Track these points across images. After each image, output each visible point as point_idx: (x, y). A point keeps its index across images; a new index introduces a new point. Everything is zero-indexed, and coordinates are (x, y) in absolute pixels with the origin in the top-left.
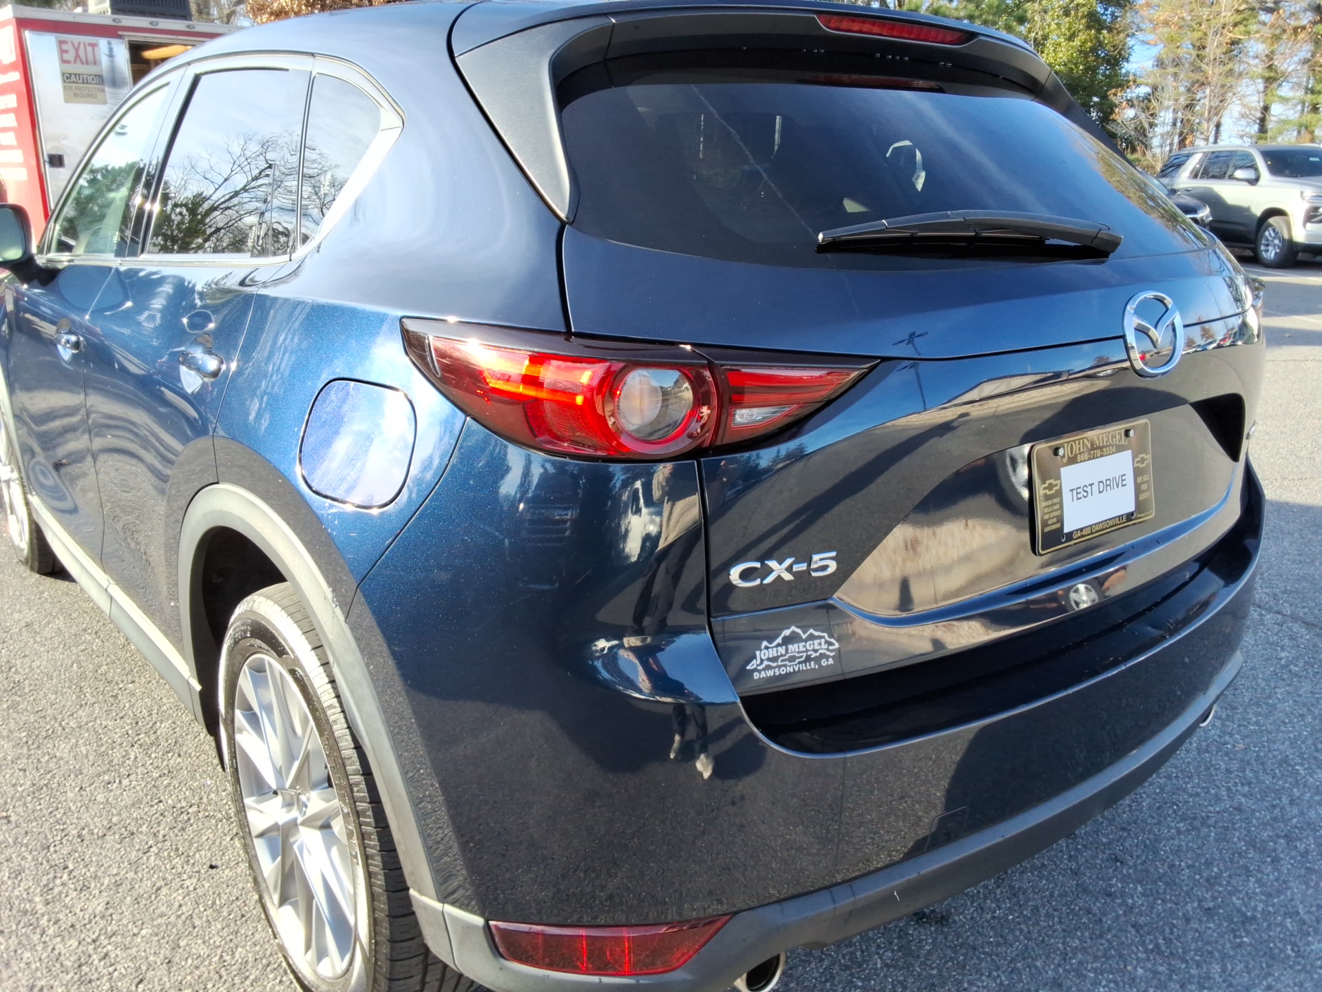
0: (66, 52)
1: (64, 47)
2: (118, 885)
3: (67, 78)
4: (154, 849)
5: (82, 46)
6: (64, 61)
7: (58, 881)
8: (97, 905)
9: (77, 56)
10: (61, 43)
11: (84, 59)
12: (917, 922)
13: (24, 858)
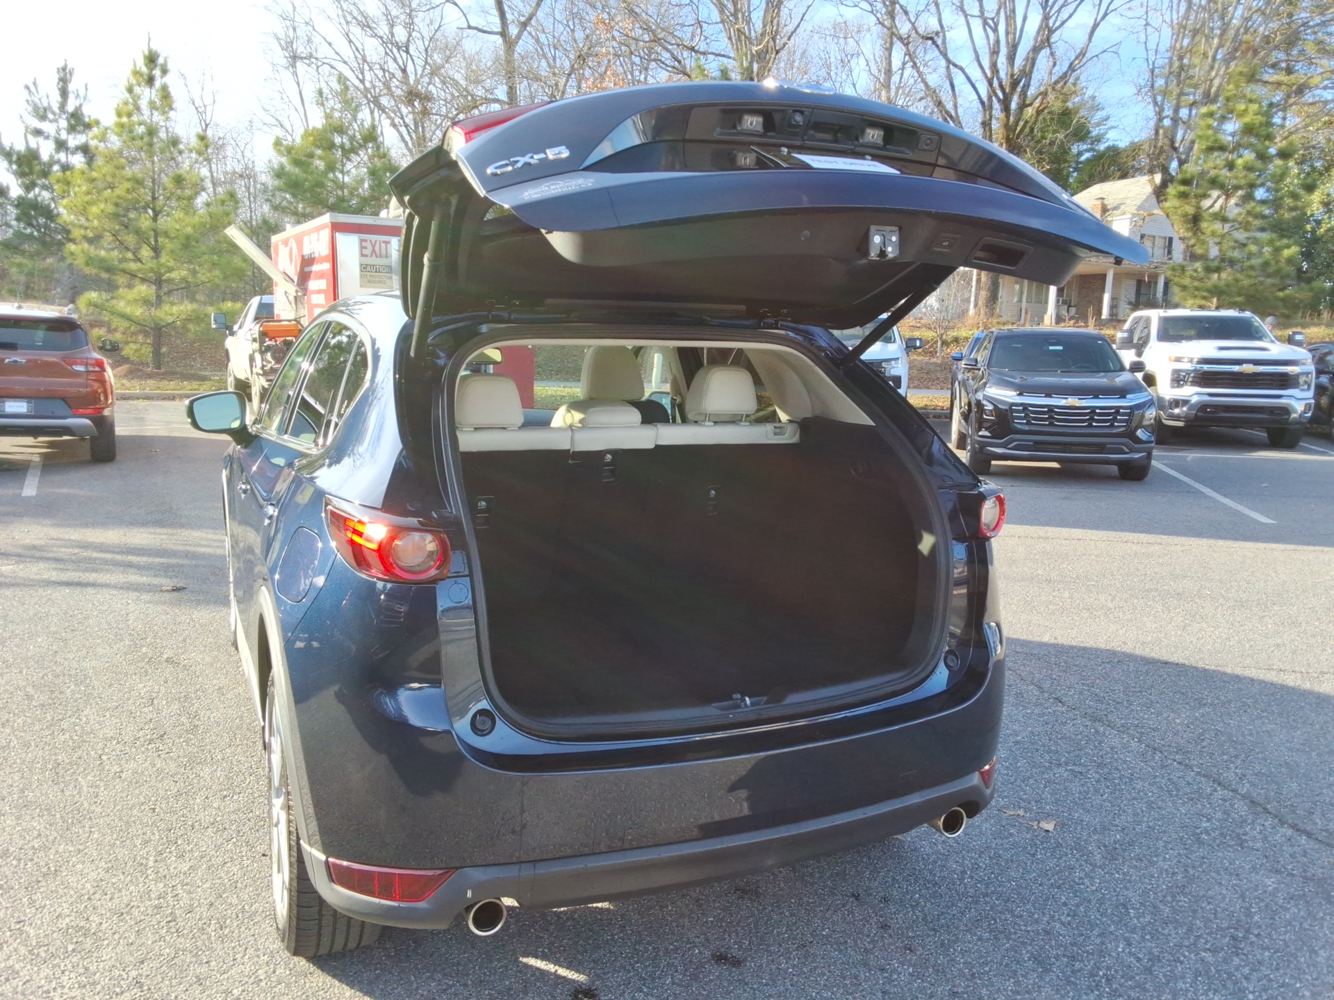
0: (366, 248)
1: (364, 244)
2: (202, 857)
3: (364, 268)
4: (234, 840)
5: (378, 243)
6: (362, 255)
7: (168, 850)
8: (185, 867)
9: (374, 251)
10: (362, 241)
11: (378, 253)
12: (716, 962)
13: (154, 834)
